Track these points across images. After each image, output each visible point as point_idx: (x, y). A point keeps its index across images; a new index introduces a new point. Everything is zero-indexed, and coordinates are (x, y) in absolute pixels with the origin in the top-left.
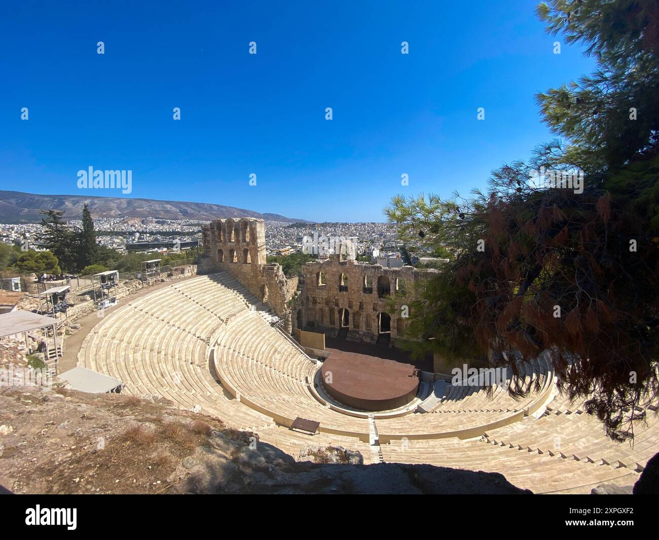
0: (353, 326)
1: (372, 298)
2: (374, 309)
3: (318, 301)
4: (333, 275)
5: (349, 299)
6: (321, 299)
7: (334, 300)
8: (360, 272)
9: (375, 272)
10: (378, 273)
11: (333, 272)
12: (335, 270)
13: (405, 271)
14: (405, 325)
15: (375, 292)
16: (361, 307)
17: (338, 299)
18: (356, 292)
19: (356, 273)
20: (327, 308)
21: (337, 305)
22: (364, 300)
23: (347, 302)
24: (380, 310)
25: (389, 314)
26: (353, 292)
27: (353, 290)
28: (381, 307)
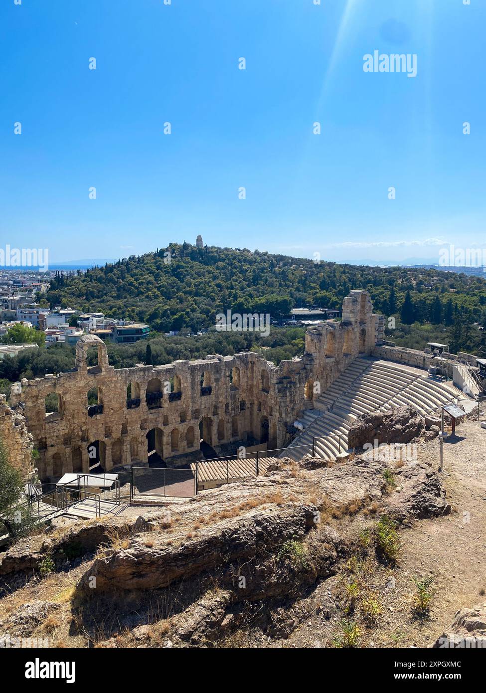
0: (112, 463)
1: (139, 413)
2: (142, 428)
3: (49, 442)
4: (80, 393)
5: (106, 423)
6: (55, 438)
7: (80, 433)
8: (124, 379)
9: (144, 375)
10: (148, 376)
11: (80, 387)
12: (82, 384)
13: (180, 368)
14: (180, 436)
15: (144, 404)
16: (124, 431)
17: (87, 430)
18: (117, 411)
19: (116, 382)
20: (68, 450)
21: (84, 439)
22: (129, 420)
23: (103, 430)
24: (151, 427)
25: (162, 428)
26: (112, 411)
27: (112, 409)
28: (151, 422)
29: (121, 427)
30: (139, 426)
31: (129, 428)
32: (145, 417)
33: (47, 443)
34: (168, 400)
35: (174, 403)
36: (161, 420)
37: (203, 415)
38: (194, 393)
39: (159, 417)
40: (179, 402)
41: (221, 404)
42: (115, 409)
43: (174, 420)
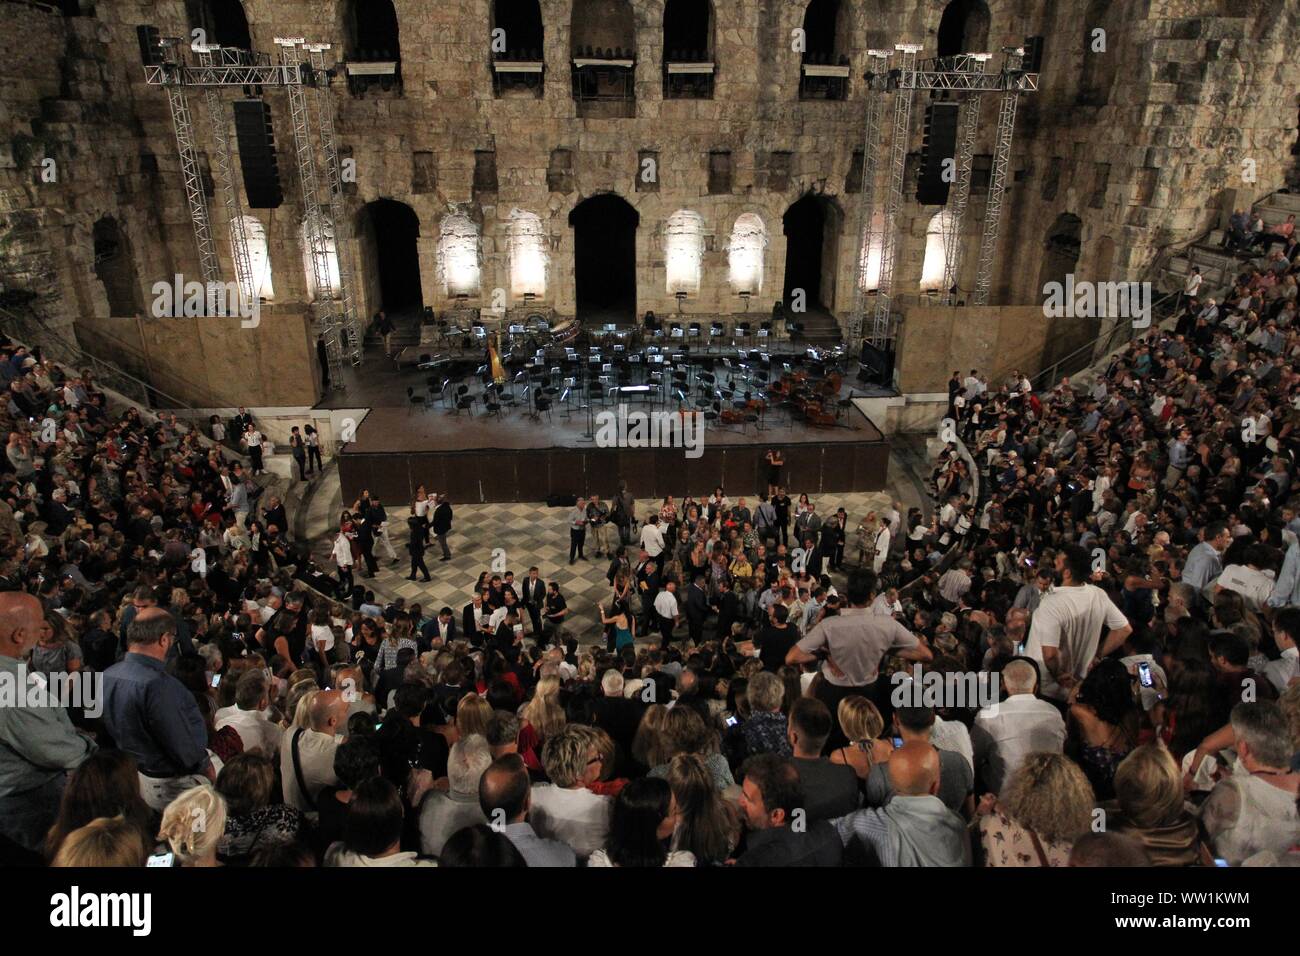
1: (541, 117)
2: (554, 183)
18: (452, 98)
22: (502, 142)
24: (587, 186)
25: (632, 197)
26: (433, 95)
27: (434, 85)
28: (590, 166)
29: (470, 162)
30: (542, 173)
31: (502, 174)
32: (565, 142)
33: (213, 175)
34: (659, 88)
35: (681, 107)
36: (624, 162)
37: (806, 179)
38: (772, 82)
39: (618, 152)
40: (703, 105)
41: (886, 152)
42: (444, 88)
43: (679, 177)
